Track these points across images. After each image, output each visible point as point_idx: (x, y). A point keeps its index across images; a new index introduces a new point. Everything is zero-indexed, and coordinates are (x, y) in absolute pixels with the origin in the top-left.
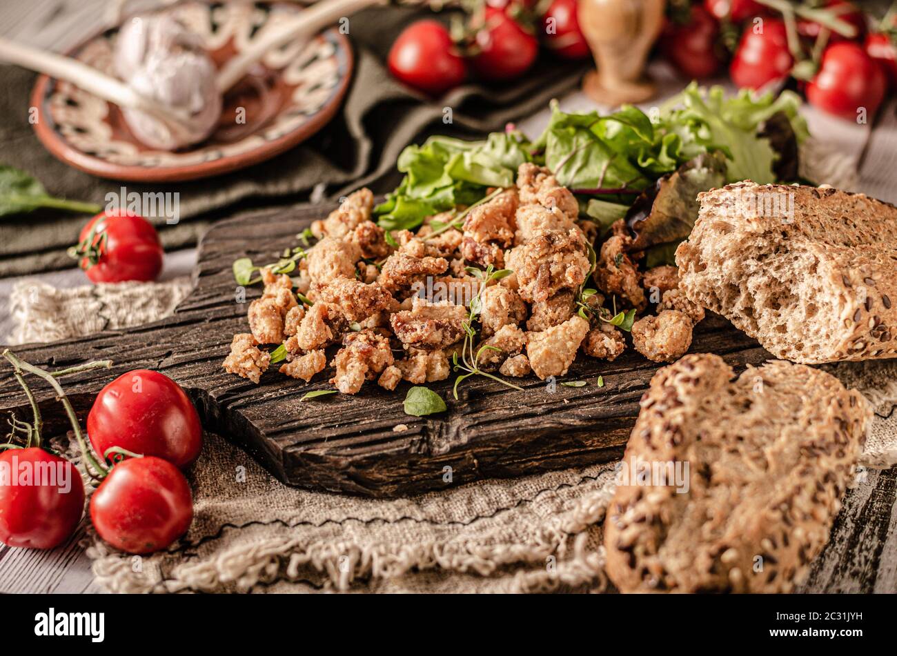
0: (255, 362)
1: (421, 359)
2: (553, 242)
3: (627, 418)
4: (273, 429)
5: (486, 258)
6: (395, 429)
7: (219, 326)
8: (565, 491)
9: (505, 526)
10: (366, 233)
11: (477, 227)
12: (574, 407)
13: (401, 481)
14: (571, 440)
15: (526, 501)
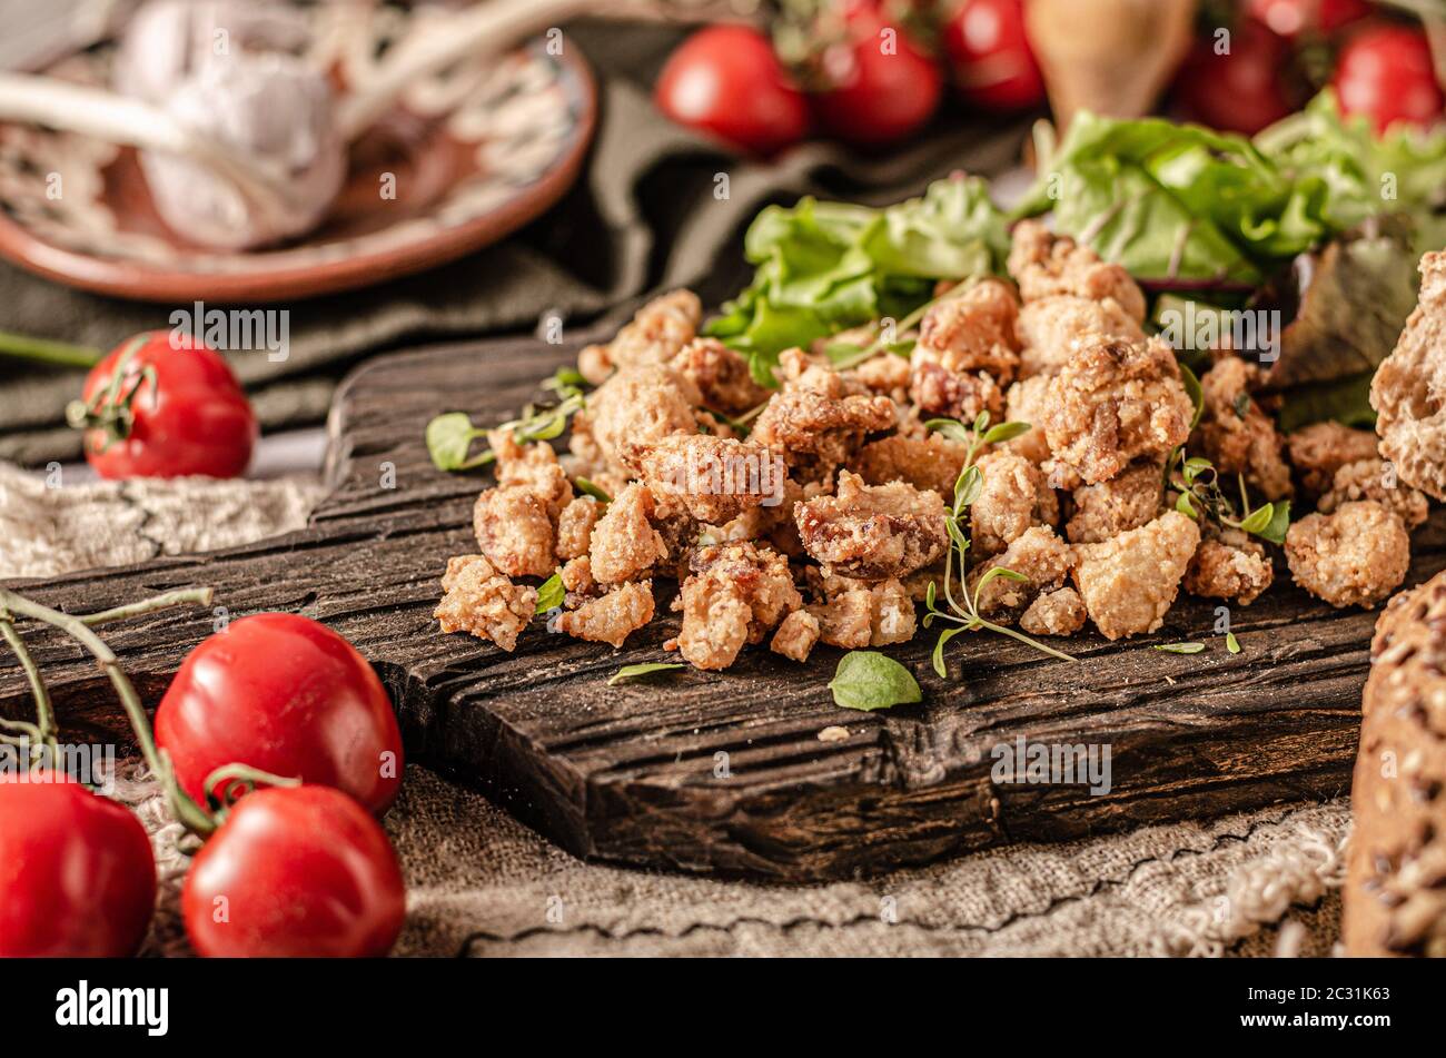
0: (508, 604)
1: (858, 597)
2: (1121, 359)
3: (1303, 712)
4: (561, 737)
5: (969, 404)
6: (823, 736)
7: (410, 547)
8: (1190, 862)
9: (1082, 932)
10: (710, 359)
11: (950, 340)
12: (1188, 691)
13: (841, 843)
14: (1190, 758)
15: (1110, 882)
